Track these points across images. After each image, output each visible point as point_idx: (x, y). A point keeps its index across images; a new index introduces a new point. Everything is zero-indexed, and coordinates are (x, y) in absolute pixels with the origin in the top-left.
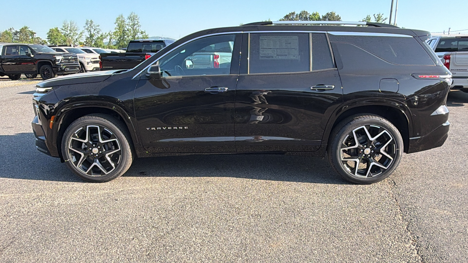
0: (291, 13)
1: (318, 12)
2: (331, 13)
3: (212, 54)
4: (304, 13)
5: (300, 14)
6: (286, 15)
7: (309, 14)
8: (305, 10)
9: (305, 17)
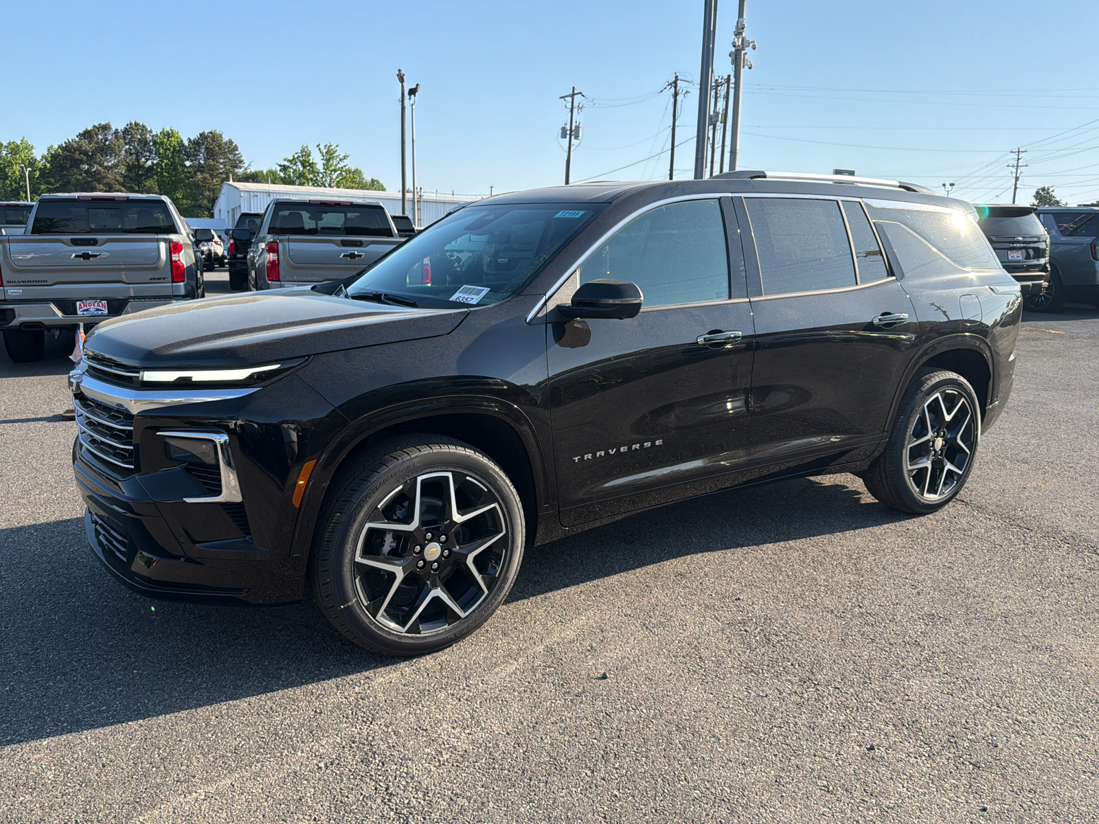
0: (97, 125)
1: (176, 130)
2: (211, 133)
3: (165, 240)
4: (138, 130)
5: (126, 131)
6: (85, 129)
7: (151, 132)
8: (138, 122)
9: (140, 139)
